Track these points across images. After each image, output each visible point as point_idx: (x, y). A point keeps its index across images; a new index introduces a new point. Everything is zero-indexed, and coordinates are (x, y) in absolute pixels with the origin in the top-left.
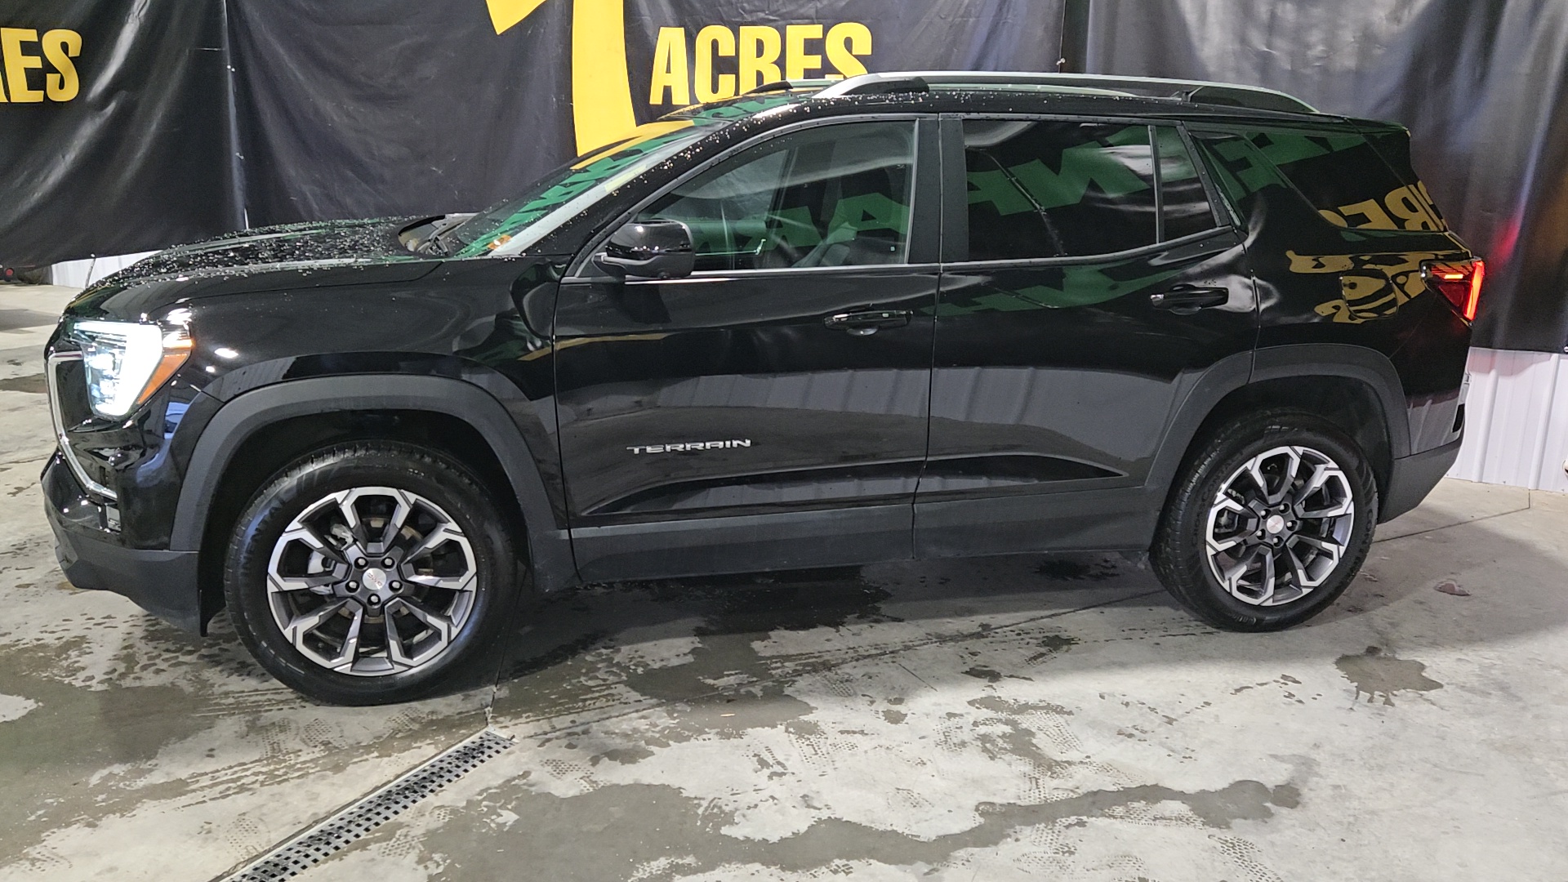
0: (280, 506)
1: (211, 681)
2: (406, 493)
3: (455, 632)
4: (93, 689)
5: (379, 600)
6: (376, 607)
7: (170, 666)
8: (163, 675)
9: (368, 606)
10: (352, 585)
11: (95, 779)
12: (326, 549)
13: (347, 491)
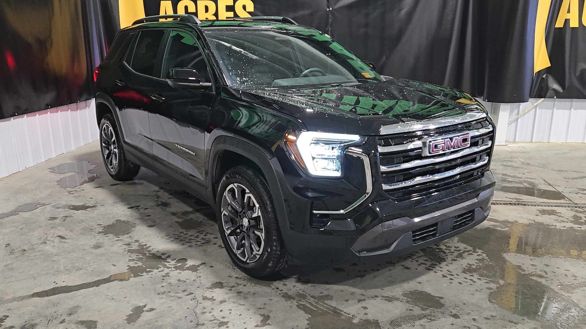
4: (482, 251)
11: (507, 229)
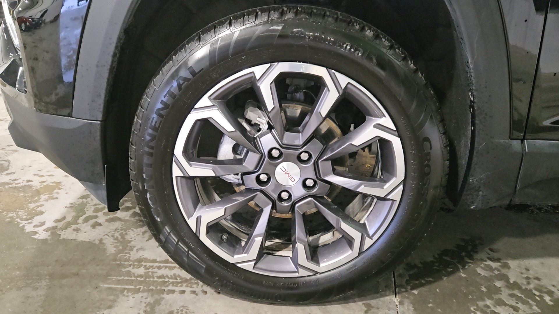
0: (190, 76)
1: (133, 243)
2: (337, 74)
3: (368, 242)
5: (290, 196)
6: (286, 204)
7: (107, 221)
8: (99, 229)
9: (278, 203)
10: (263, 178)
12: (238, 133)
13: (269, 65)
